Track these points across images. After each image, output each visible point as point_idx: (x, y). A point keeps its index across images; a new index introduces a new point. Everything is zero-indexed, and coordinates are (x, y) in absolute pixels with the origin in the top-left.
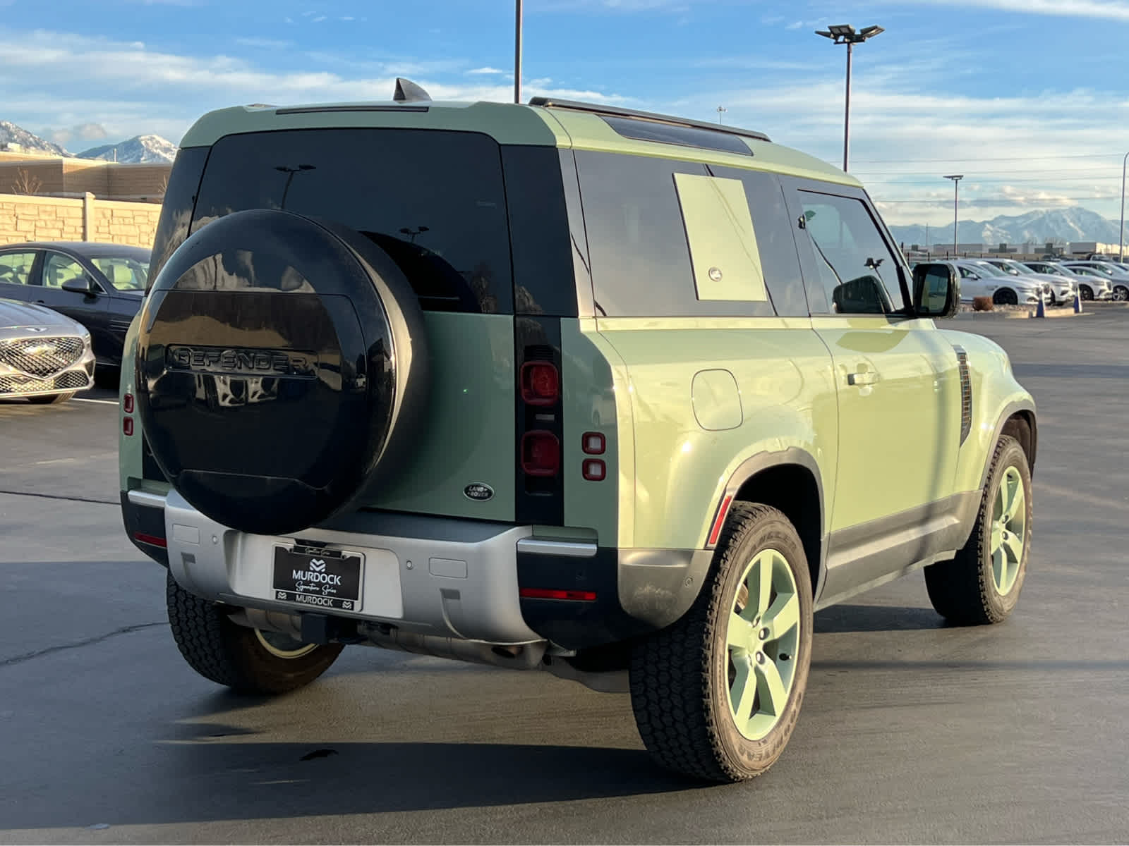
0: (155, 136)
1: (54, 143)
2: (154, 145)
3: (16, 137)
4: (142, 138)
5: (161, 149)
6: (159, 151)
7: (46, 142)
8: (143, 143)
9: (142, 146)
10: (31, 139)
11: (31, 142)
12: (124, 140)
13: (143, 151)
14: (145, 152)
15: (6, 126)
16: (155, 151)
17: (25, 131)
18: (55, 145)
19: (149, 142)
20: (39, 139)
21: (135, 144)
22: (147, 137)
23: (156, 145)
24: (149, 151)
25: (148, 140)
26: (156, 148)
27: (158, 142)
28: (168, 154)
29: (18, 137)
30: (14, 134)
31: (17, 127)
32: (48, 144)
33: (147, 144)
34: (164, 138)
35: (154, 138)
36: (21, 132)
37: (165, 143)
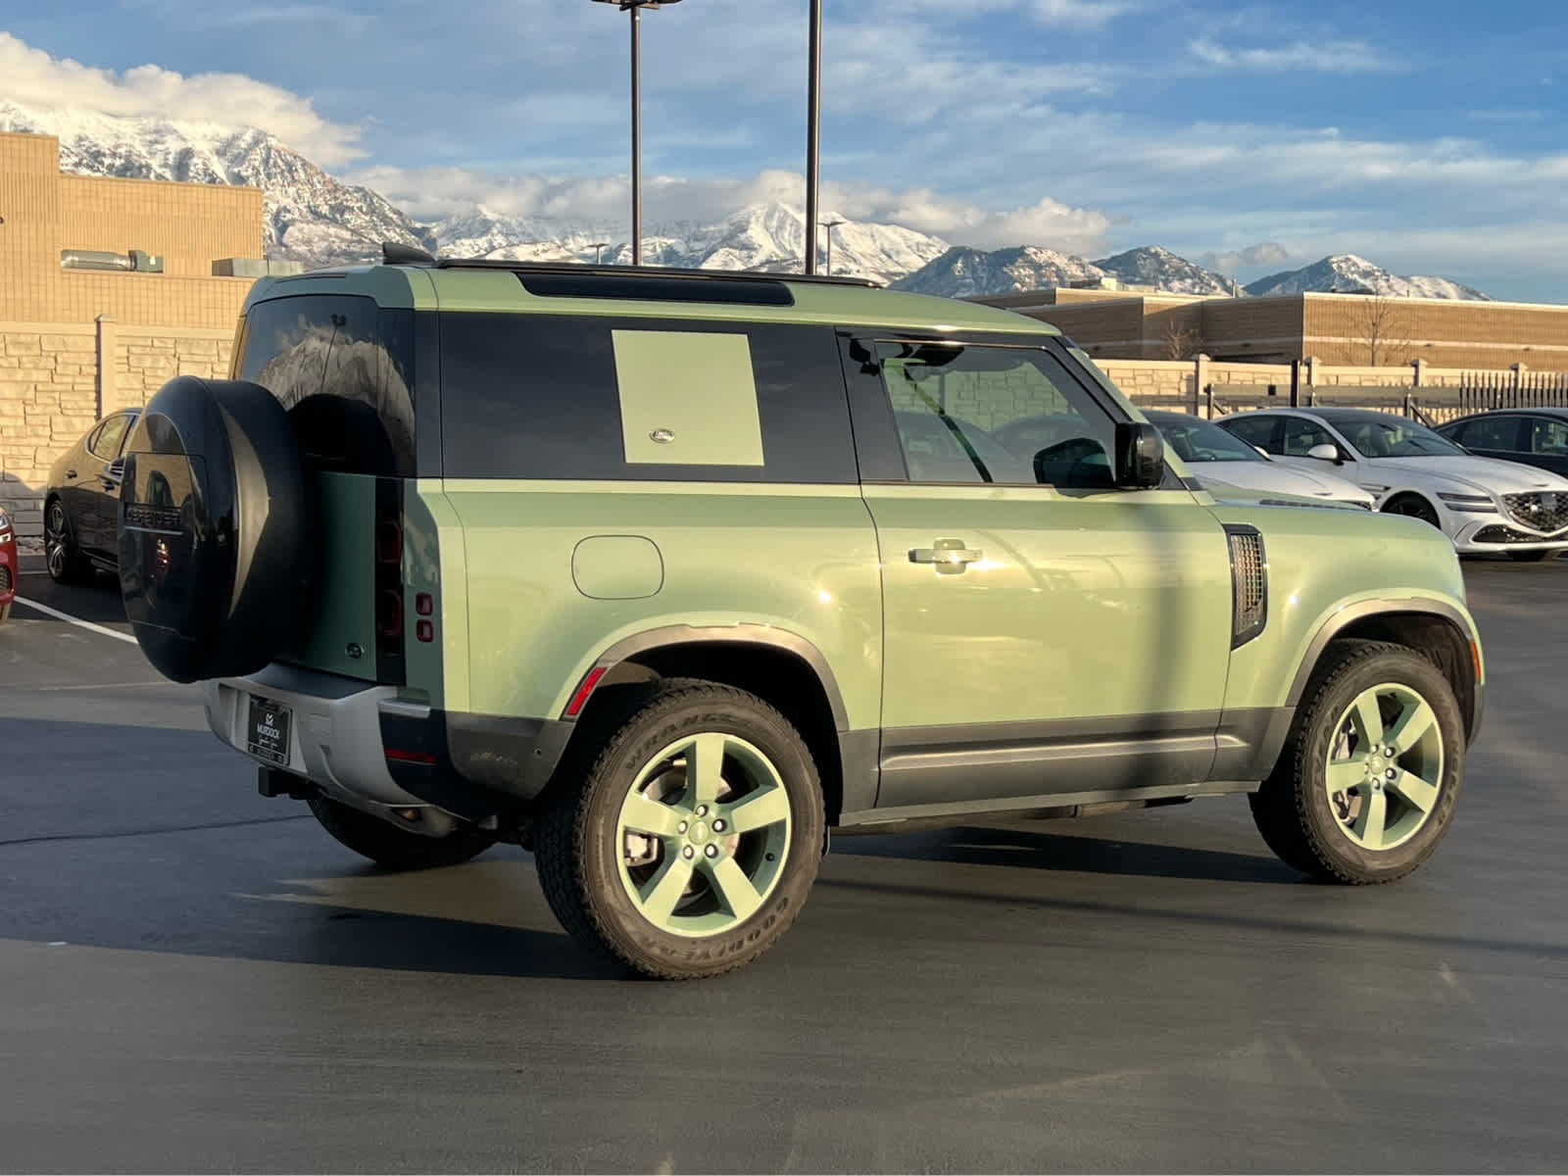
0: (1350, 256)
1: (1216, 272)
2: (1349, 268)
3: (1167, 266)
4: (1334, 260)
5: (1358, 273)
6: (1356, 276)
7: (1205, 272)
8: (1335, 266)
9: (1333, 270)
10: (1187, 268)
11: (1186, 273)
12: (1309, 264)
13: (1335, 277)
14: (1337, 277)
15: (1156, 253)
16: (1350, 276)
17: (1180, 259)
18: (1217, 276)
19: (1343, 265)
20: (1197, 268)
21: (1324, 270)
22: (1340, 258)
23: (1353, 269)
24: (1342, 277)
25: (1342, 261)
26: (1352, 273)
27: (1355, 264)
28: (1368, 280)
29: (1171, 267)
30: (1165, 264)
31: (1169, 253)
32: (1208, 274)
33: (1340, 267)
34: (1364, 258)
35: (1349, 259)
36: (1174, 260)
37: (1364, 264)
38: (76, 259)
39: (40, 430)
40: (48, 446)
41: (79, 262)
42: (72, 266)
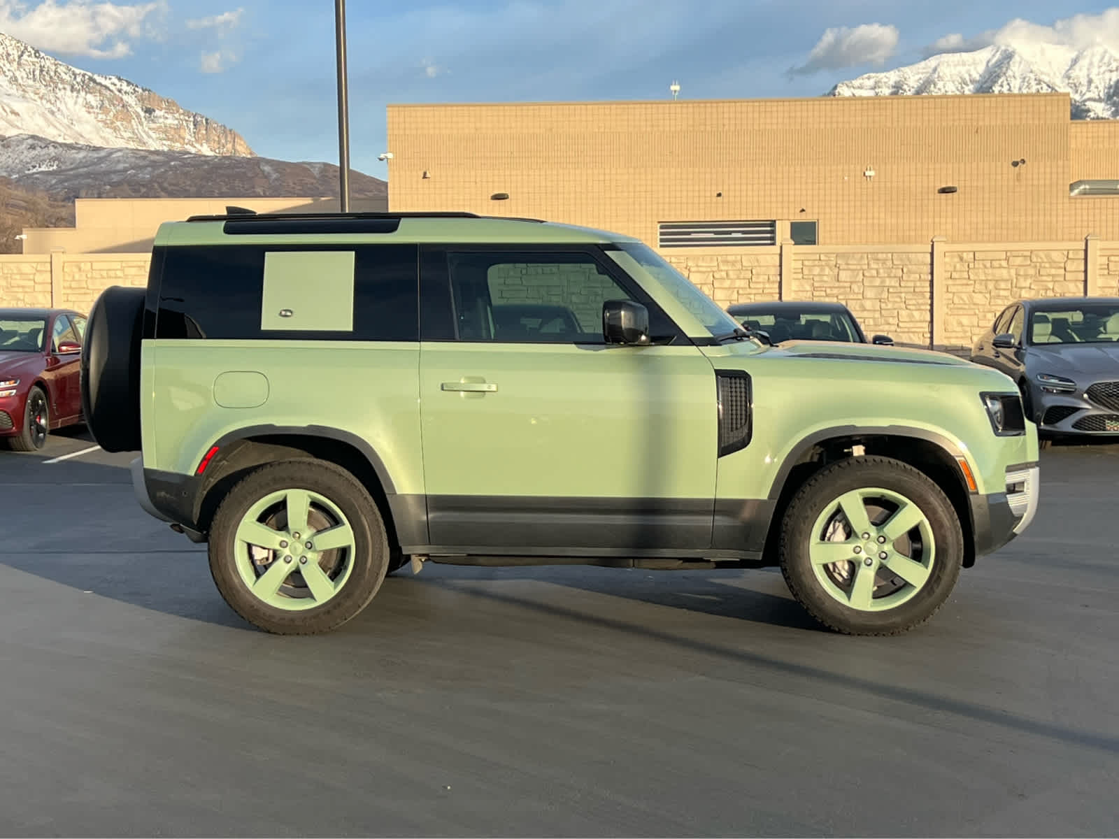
38: (1087, 187)
39: (891, 320)
40: (896, 331)
41: (1090, 189)
42: (1084, 193)
